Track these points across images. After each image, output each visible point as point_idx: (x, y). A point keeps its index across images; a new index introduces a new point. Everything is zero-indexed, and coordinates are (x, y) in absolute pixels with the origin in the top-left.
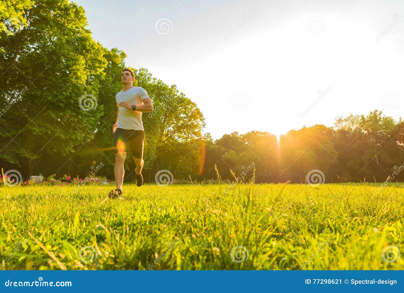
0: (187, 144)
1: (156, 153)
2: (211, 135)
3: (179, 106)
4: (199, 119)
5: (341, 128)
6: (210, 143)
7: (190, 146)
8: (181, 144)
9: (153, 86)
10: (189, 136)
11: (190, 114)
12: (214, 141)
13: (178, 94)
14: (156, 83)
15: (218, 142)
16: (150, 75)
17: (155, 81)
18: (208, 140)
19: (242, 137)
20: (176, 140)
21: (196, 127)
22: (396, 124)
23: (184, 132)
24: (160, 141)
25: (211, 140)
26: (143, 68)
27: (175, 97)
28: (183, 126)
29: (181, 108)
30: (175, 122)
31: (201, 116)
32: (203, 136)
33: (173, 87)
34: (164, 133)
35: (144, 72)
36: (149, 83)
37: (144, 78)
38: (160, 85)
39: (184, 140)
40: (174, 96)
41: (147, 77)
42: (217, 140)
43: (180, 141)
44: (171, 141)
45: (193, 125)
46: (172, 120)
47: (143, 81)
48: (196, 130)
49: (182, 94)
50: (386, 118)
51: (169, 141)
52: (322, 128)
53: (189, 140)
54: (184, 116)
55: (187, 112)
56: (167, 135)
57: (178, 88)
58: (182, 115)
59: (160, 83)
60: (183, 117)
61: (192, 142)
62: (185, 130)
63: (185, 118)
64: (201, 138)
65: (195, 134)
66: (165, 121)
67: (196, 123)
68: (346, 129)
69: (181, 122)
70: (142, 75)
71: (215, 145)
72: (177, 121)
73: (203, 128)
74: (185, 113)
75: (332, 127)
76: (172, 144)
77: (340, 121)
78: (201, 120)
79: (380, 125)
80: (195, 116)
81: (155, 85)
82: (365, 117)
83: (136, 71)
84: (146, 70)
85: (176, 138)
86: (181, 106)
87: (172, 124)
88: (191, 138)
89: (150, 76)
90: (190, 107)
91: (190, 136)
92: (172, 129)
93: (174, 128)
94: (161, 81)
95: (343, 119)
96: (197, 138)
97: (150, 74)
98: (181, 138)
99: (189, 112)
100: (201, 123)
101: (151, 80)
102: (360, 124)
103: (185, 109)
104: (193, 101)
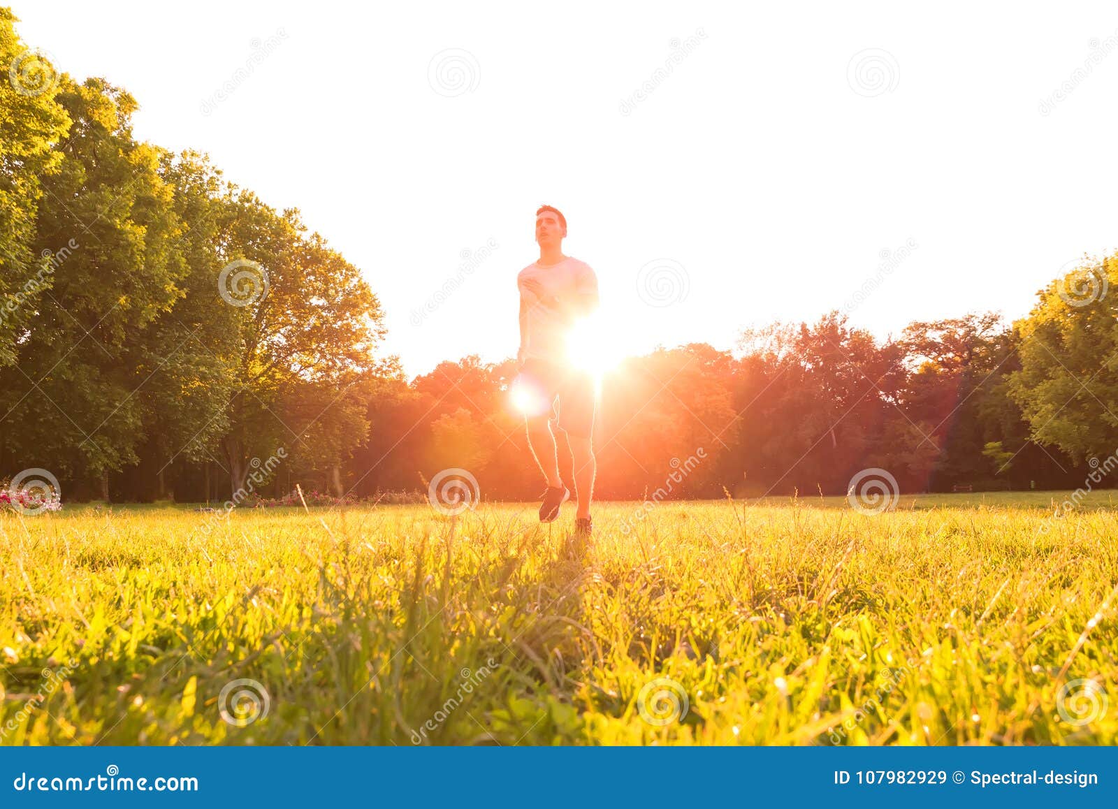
0: (327, 386)
1: (228, 412)
2: (400, 362)
3: (308, 274)
4: (366, 315)
5: (750, 354)
6: (399, 384)
7: (337, 394)
8: (310, 387)
9: (227, 208)
10: (334, 363)
11: (340, 298)
12: (410, 379)
13: (306, 237)
14: (235, 200)
15: (422, 382)
16: (218, 172)
17: (234, 192)
18: (394, 375)
19: (490, 370)
20: (294, 375)
21: (357, 336)
22: (879, 348)
23: (320, 352)
24: (244, 376)
25: (401, 376)
26: (197, 150)
27: (296, 245)
28: (315, 334)
29: (312, 278)
30: (295, 320)
31: (374, 305)
32: (379, 364)
33: (289, 214)
34: (258, 351)
35: (197, 162)
36: (211, 197)
37: (194, 181)
38: (247, 205)
39: (319, 374)
40: (291, 241)
41: (206, 178)
42: (419, 378)
43: (308, 378)
44: (278, 376)
45: (348, 330)
46: (283, 313)
47: (191, 188)
48: (358, 347)
49: (318, 236)
50: (858, 334)
51: (272, 377)
52: (703, 351)
53: (335, 374)
54: (322, 302)
55: (332, 292)
56: (266, 358)
57: (304, 218)
58: (315, 301)
59: (248, 201)
60: (318, 307)
61: (343, 382)
62: (323, 345)
63: (323, 308)
64: (370, 371)
65: (354, 357)
66: (260, 315)
67: (358, 326)
68: (763, 357)
69: (313, 320)
70: (192, 172)
71: (411, 391)
72: (299, 317)
73: (380, 342)
74: (324, 294)
75: (729, 352)
76: (283, 385)
77: (749, 334)
78: (373, 316)
79: (843, 349)
80: (355, 306)
81: (234, 206)
82: (810, 328)
83: (171, 156)
84: (203, 156)
85: (295, 368)
86: (313, 273)
87: (284, 324)
88: (340, 369)
89: (215, 175)
90: (339, 277)
91: (339, 364)
92: (283, 341)
93: (288, 337)
94: (252, 194)
95: (756, 332)
96: (359, 370)
97: (217, 169)
98: (311, 369)
99: (337, 292)
100: (371, 325)
101: (221, 187)
102: (797, 344)
103: (326, 282)
104: (349, 259)
